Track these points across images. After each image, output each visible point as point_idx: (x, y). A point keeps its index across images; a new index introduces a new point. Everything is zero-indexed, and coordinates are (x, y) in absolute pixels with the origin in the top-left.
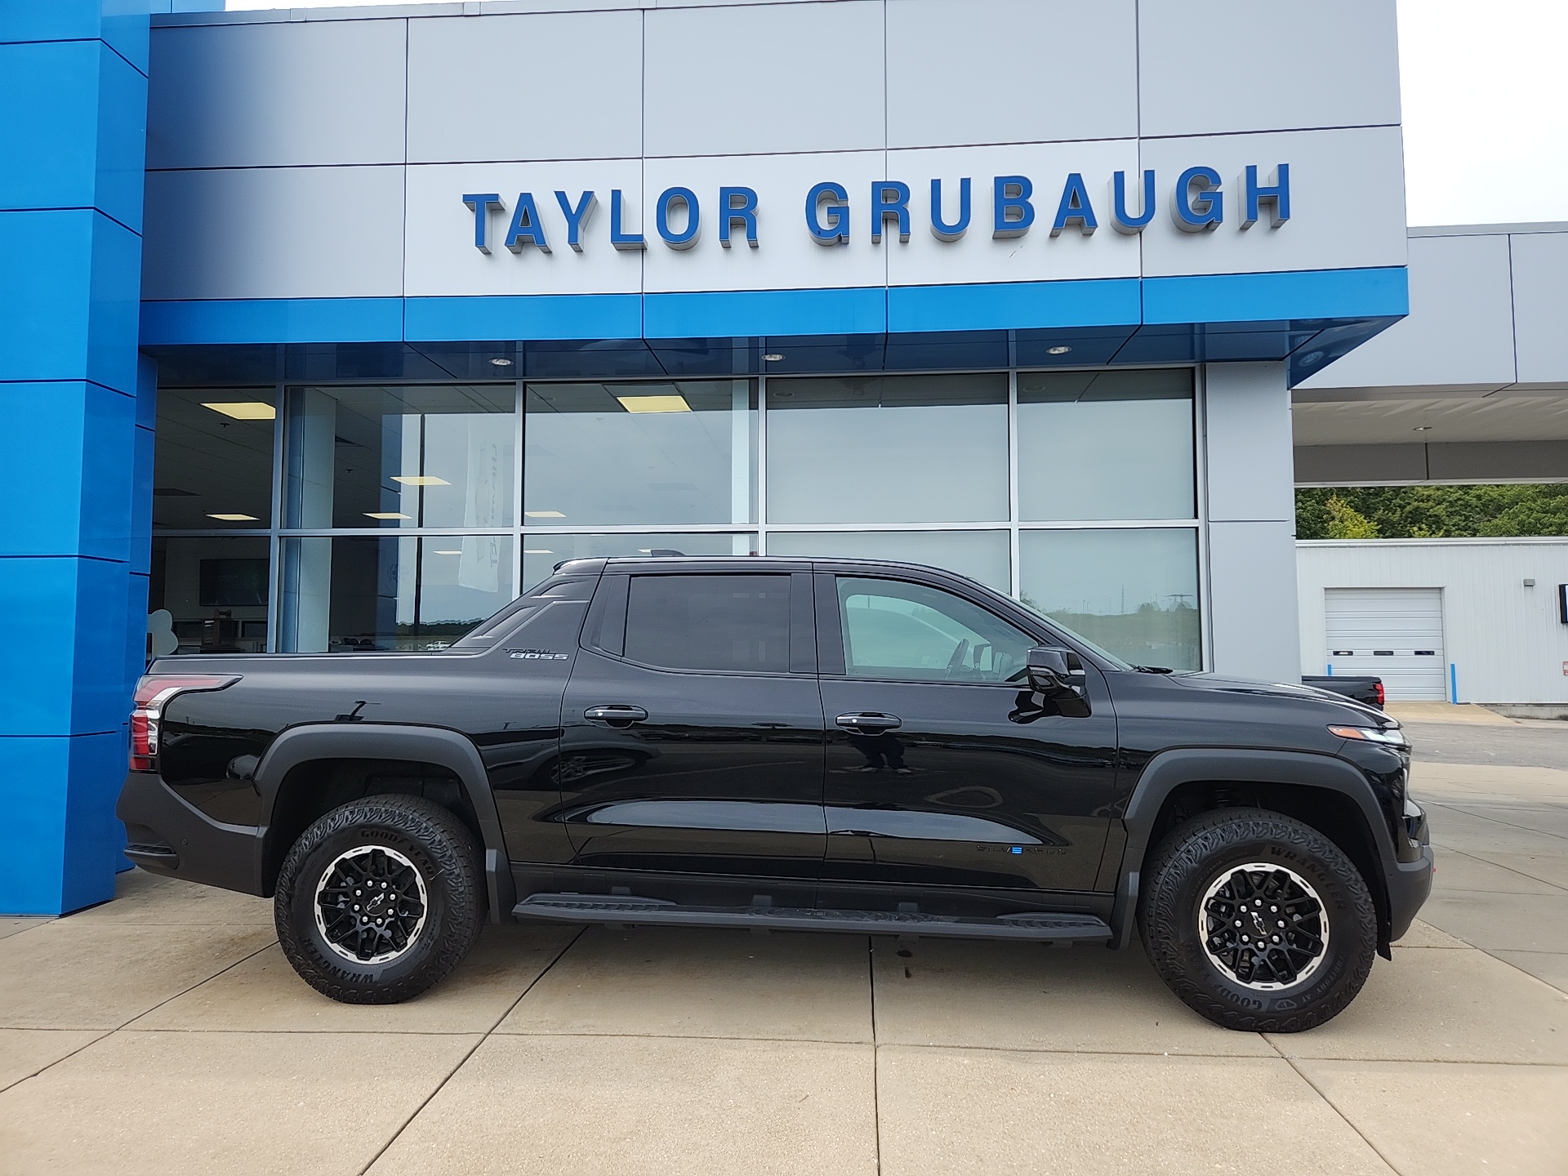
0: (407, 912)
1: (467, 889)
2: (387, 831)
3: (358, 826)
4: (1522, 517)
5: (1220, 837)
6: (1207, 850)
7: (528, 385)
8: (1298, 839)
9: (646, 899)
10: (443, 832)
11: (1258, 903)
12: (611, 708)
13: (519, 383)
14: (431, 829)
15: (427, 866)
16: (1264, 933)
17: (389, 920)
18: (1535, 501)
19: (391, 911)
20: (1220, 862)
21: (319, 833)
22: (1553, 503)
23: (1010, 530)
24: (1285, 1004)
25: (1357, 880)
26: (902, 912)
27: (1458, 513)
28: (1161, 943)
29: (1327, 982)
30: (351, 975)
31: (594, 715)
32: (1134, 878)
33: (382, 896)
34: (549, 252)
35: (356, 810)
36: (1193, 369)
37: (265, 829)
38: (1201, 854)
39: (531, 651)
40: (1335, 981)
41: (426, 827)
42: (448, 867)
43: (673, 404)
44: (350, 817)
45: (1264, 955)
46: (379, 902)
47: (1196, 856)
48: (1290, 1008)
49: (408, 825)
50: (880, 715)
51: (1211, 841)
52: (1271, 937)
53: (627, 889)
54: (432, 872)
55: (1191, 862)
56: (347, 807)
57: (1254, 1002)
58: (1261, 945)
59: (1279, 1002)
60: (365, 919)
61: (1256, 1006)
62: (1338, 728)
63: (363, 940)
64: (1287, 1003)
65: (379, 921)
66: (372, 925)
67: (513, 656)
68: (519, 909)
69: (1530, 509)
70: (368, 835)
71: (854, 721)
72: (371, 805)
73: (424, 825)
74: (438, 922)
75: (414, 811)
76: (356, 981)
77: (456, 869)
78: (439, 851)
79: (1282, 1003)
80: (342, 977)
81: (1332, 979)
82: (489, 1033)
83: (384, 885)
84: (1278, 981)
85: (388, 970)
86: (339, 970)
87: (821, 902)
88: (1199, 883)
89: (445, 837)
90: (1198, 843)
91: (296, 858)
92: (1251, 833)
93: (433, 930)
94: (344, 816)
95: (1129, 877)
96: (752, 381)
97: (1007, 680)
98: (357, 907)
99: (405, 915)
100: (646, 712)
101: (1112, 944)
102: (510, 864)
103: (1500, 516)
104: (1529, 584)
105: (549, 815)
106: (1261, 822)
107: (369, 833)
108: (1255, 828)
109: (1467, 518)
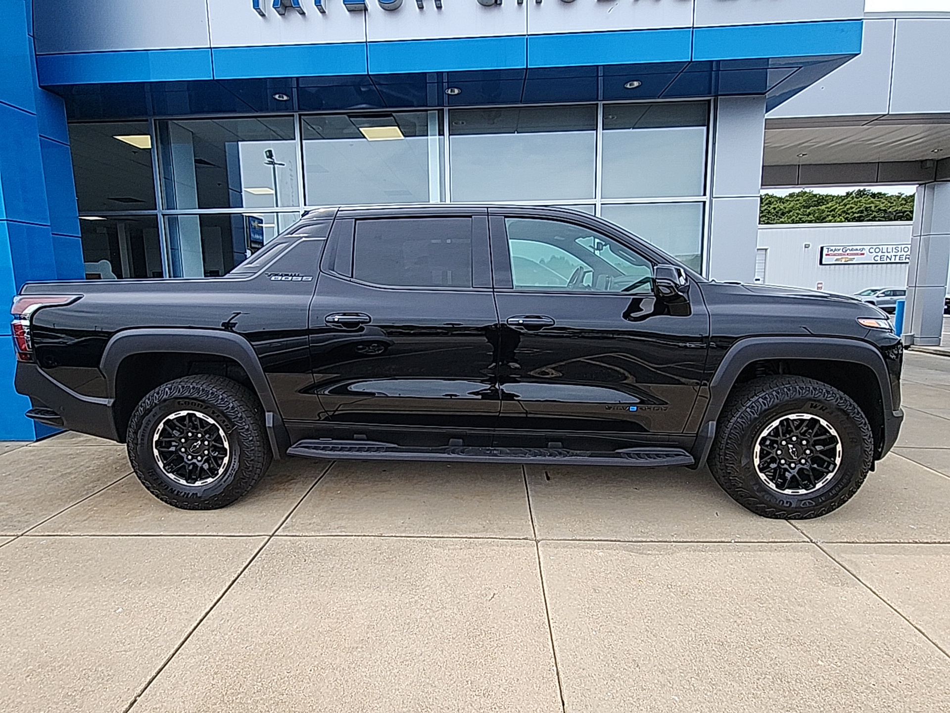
0: (217, 453)
1: (255, 438)
2: (195, 401)
3: (175, 398)
4: (794, 217)
5: (775, 397)
6: (765, 405)
7: (302, 117)
8: (830, 397)
9: (377, 443)
10: (234, 401)
11: (794, 439)
12: (344, 314)
13: (296, 115)
14: (226, 400)
15: (225, 423)
16: (796, 458)
17: (206, 457)
18: (799, 210)
19: (206, 452)
20: (775, 414)
21: (149, 403)
22: (808, 211)
23: (595, 204)
24: (807, 503)
25: (865, 424)
26: (551, 448)
27: (765, 216)
28: (727, 467)
29: (837, 489)
30: (183, 493)
31: (332, 320)
32: (712, 425)
33: (199, 442)
34: (303, 14)
35: (173, 387)
36: (709, 101)
37: (112, 400)
38: (761, 408)
39: (286, 275)
40: (843, 488)
41: (222, 399)
42: (239, 425)
43: (393, 133)
44: (169, 392)
45: (795, 472)
46: (198, 447)
47: (757, 410)
48: (810, 505)
49: (209, 397)
50: (538, 317)
51: (769, 400)
52: (800, 460)
53: (364, 436)
54: (229, 428)
55: (754, 414)
56: (167, 385)
57: (787, 502)
58: (793, 465)
59: (803, 502)
60: (190, 457)
61: (788, 505)
62: (865, 320)
63: (190, 471)
64: (809, 502)
65: (199, 458)
66: (195, 461)
67: (273, 278)
68: (290, 450)
69: (797, 213)
70: (182, 404)
71: (521, 322)
72: (183, 384)
73: (221, 397)
74: (237, 460)
75: (214, 387)
76: (187, 497)
77: (247, 425)
78: (233, 414)
79: (805, 503)
80: (177, 494)
81: (841, 487)
82: (273, 535)
83: (199, 435)
84: (803, 488)
85: (207, 489)
86: (175, 490)
87: (496, 443)
88: (758, 428)
89: (236, 404)
90: (758, 401)
91: (136, 419)
92: (798, 394)
93: (234, 464)
94: (165, 390)
95: (708, 425)
96: (440, 111)
97: (622, 291)
98: (183, 450)
99: (215, 455)
100: (370, 318)
101: (693, 467)
102: (283, 421)
103: (783, 217)
104: (807, 246)
105: (310, 389)
106: (804, 387)
107: (183, 403)
108: (801, 391)
109: (769, 218)
